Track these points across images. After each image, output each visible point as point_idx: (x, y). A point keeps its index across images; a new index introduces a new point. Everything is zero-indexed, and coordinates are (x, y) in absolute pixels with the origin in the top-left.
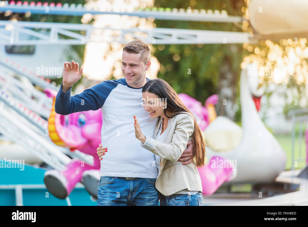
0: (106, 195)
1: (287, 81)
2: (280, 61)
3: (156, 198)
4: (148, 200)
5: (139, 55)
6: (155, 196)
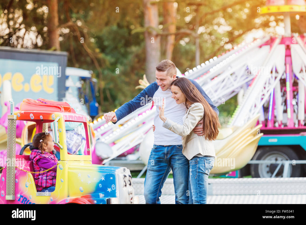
4: (177, 160)
5: (165, 73)
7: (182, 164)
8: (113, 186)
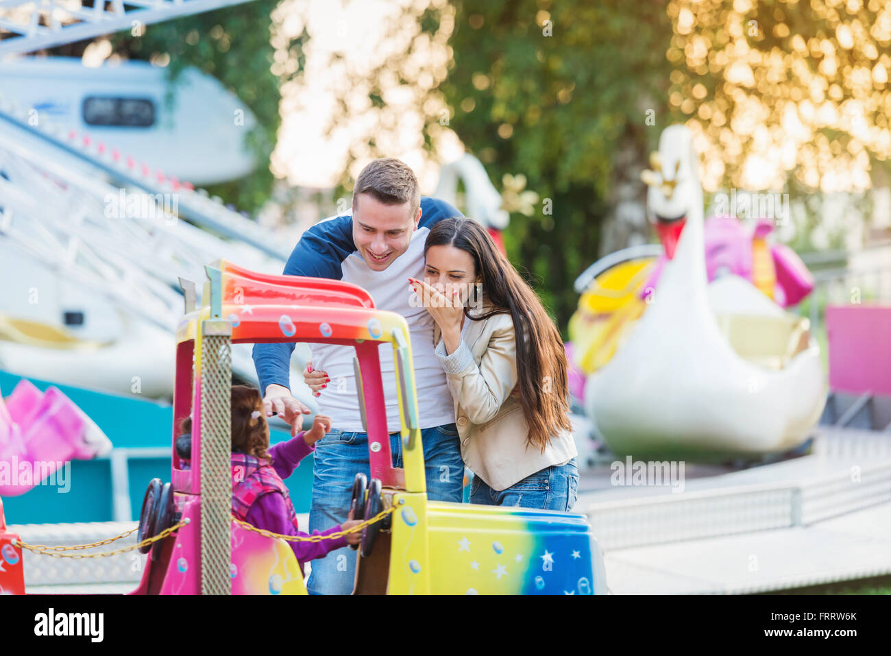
0: (336, 467)
1: (779, 185)
2: (762, 136)
3: (458, 469)
6: (456, 464)
7: (453, 491)
8: (584, 582)
